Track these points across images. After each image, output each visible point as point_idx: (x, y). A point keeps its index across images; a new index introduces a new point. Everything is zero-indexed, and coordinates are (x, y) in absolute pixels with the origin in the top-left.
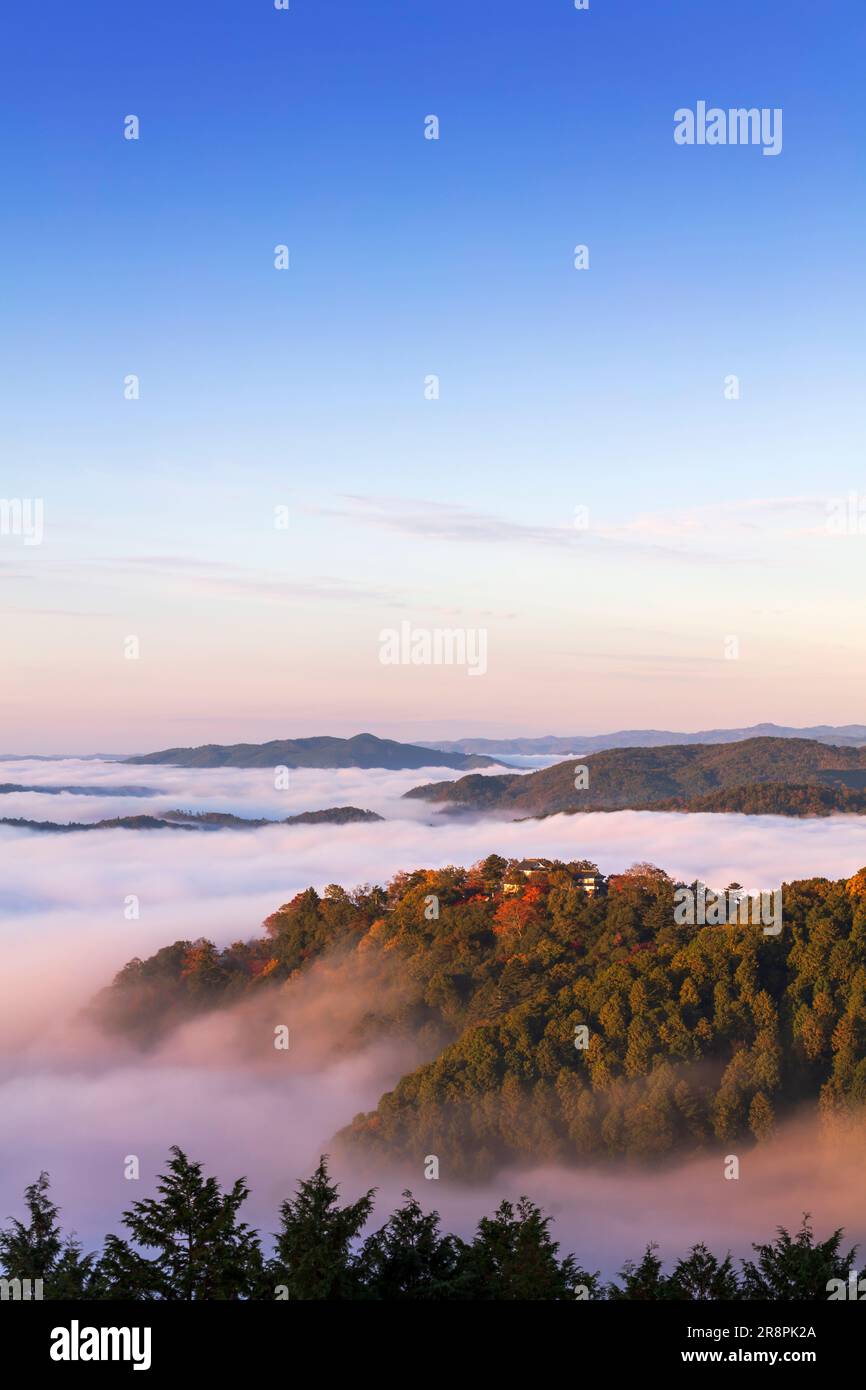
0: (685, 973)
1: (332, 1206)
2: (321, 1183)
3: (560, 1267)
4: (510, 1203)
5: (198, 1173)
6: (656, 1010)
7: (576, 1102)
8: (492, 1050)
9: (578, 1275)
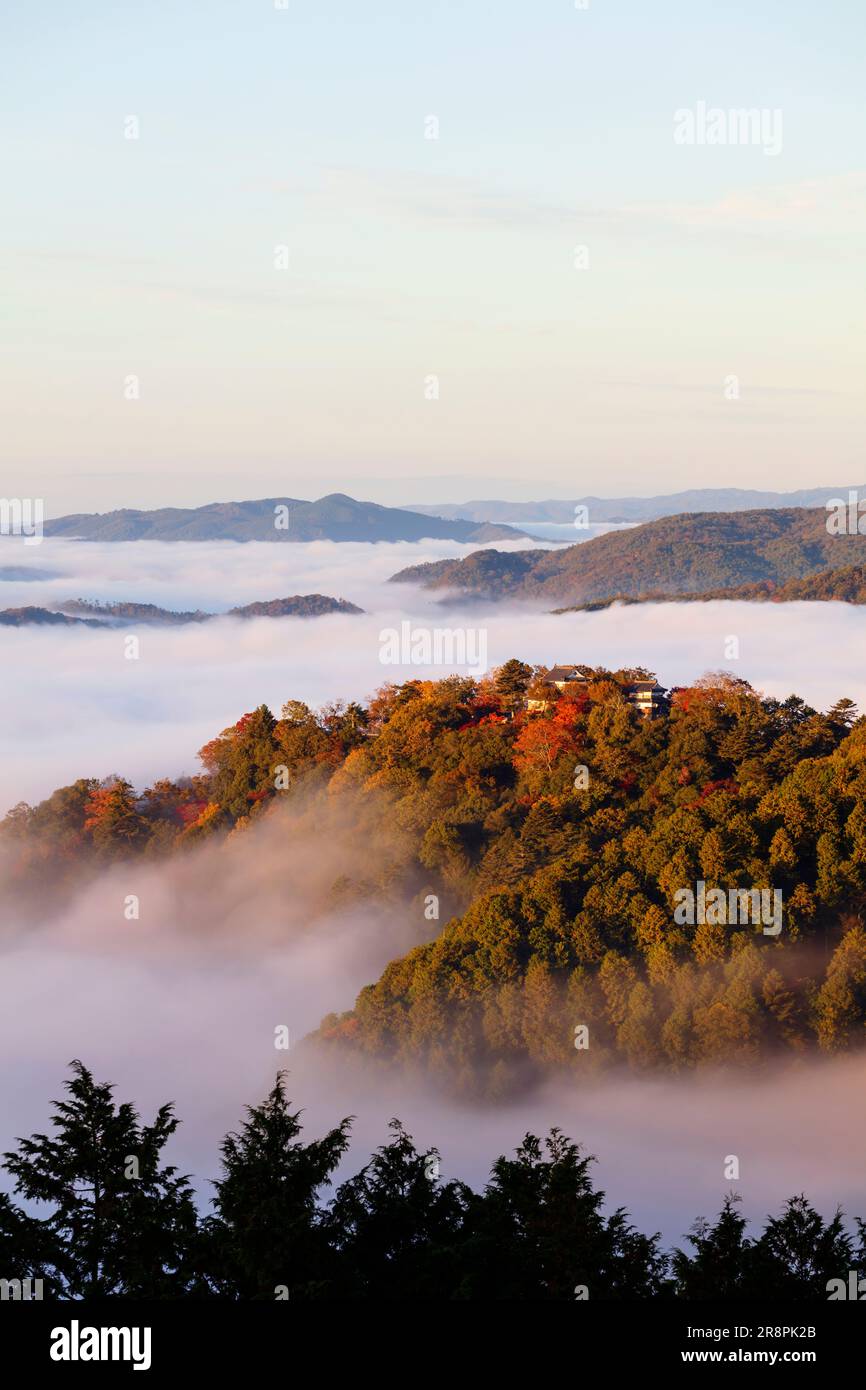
0: (778, 821)
1: (292, 1141)
2: (277, 1109)
3: (605, 1226)
4: (537, 1137)
5: (108, 1097)
6: (737, 872)
7: (627, 998)
8: (512, 927)
9: (631, 1238)
